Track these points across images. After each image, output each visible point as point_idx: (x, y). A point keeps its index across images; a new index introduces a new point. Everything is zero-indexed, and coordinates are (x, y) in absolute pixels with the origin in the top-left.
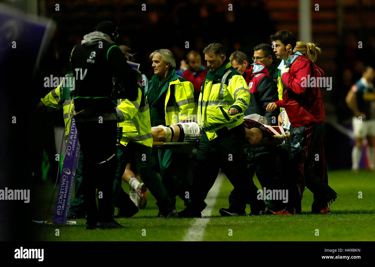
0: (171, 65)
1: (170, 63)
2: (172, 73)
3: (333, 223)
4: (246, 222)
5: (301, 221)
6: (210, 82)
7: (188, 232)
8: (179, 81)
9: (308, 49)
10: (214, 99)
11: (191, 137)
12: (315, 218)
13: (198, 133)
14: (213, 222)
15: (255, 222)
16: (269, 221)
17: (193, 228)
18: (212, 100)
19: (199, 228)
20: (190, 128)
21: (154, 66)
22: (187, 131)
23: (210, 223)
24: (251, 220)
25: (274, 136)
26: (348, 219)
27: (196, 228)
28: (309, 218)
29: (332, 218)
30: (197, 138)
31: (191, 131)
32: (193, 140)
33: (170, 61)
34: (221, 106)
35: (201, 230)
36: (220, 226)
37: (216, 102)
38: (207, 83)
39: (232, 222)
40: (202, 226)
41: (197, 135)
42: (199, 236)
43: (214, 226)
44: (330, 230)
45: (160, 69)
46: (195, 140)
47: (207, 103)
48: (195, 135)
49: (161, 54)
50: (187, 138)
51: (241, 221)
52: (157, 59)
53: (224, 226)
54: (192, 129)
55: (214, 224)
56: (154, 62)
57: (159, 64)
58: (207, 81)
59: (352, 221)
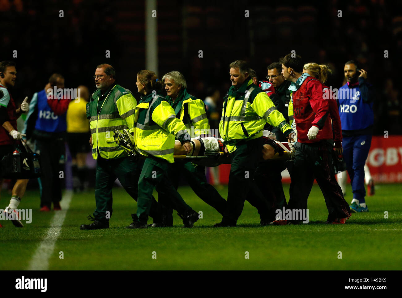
0: (183, 86)
1: (182, 84)
2: (184, 93)
3: (179, 236)
4: (95, 236)
5: (147, 235)
6: (234, 98)
7: (39, 246)
8: (191, 100)
9: (321, 72)
10: (236, 115)
11: (211, 151)
12: (161, 232)
13: (217, 148)
14: (63, 236)
15: (104, 236)
16: (117, 235)
17: (44, 242)
18: (234, 116)
19: (50, 241)
20: (210, 143)
21: (167, 88)
22: (207, 145)
23: (61, 237)
24: (100, 234)
25: (284, 152)
26: (193, 233)
27: (47, 241)
28: (155, 232)
29: (177, 231)
30: (216, 152)
31: (210, 145)
32: (212, 154)
33: (182, 83)
34: (242, 122)
35: (52, 244)
36: (70, 239)
37: (238, 118)
38: (230, 99)
39: (81, 236)
40: (53, 240)
41: (216, 149)
42: (50, 250)
43: (65, 240)
44: (176, 244)
45: (173, 91)
46: (214, 155)
47: (230, 119)
48: (214, 149)
49: (173, 77)
50: (207, 152)
51: (91, 235)
52: (170, 82)
53: (74, 239)
54: (212, 143)
55: (64, 238)
56: (166, 85)
57: (172, 86)
58: (230, 98)
59: (196, 234)
